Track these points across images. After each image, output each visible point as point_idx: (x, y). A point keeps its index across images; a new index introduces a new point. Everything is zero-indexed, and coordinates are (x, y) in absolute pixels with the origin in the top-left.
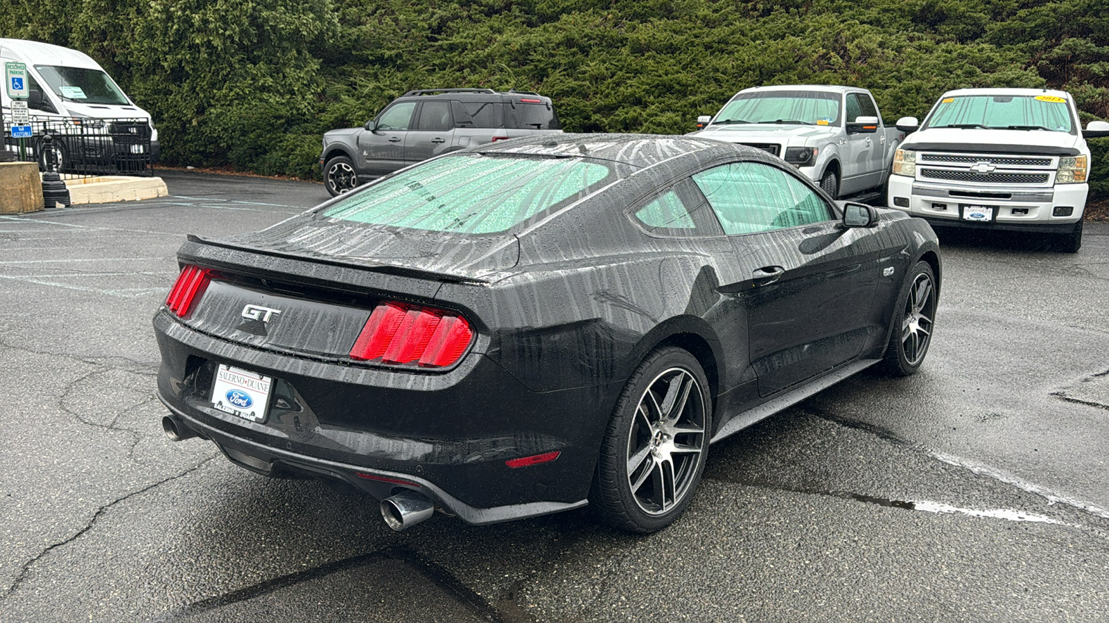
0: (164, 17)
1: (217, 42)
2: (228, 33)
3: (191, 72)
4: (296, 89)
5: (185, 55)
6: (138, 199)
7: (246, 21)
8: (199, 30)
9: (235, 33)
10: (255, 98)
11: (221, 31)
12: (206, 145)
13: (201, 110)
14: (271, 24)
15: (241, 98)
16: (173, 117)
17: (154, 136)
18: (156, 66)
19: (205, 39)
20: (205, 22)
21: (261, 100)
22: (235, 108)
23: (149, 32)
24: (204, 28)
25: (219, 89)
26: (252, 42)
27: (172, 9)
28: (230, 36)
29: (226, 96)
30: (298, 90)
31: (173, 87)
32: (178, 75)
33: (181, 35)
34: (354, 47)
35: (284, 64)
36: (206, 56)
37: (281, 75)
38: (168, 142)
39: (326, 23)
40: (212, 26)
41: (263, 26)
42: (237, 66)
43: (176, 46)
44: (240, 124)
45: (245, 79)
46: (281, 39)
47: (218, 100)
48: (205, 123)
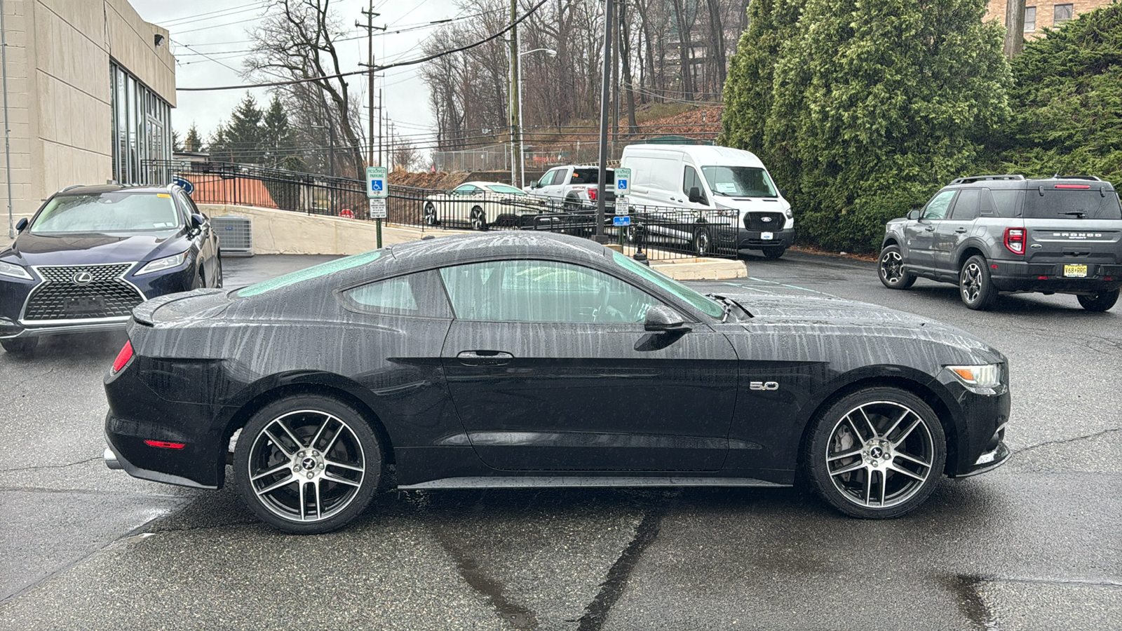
0: (820, 117)
1: (863, 137)
2: (874, 127)
3: (843, 165)
4: (939, 177)
5: (838, 150)
6: (717, 279)
7: (894, 114)
8: (850, 126)
9: (881, 126)
10: (899, 187)
11: (868, 126)
12: (854, 233)
13: (850, 200)
14: (922, 114)
15: (886, 188)
16: (828, 207)
17: (789, 224)
18: (816, 163)
19: (853, 135)
20: (855, 118)
21: (905, 189)
22: (878, 198)
23: (812, 132)
24: (853, 124)
25: (867, 180)
26: (903, 134)
27: (827, 109)
28: (877, 130)
29: (871, 187)
30: (942, 178)
31: (831, 181)
32: (833, 168)
33: (836, 132)
34: (1021, 131)
35: (935, 153)
36: (854, 150)
37: (930, 164)
38: (825, 230)
39: (991, 108)
40: (859, 122)
41: (914, 118)
42: (884, 158)
43: (833, 142)
44: (880, 213)
45: (891, 169)
46: (933, 128)
47: (865, 191)
48: (854, 212)
